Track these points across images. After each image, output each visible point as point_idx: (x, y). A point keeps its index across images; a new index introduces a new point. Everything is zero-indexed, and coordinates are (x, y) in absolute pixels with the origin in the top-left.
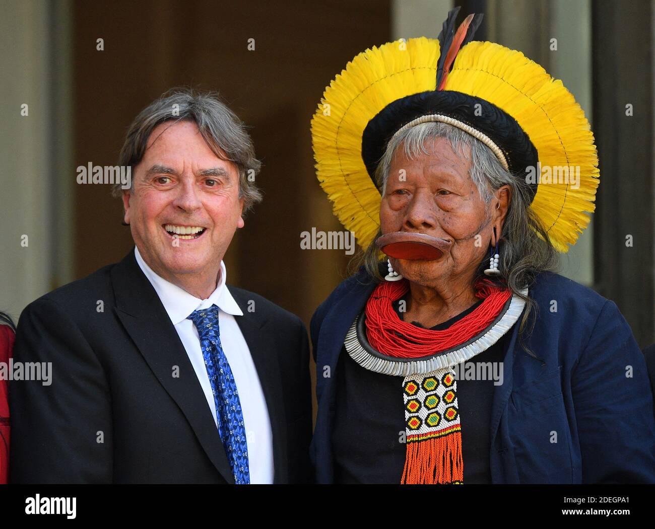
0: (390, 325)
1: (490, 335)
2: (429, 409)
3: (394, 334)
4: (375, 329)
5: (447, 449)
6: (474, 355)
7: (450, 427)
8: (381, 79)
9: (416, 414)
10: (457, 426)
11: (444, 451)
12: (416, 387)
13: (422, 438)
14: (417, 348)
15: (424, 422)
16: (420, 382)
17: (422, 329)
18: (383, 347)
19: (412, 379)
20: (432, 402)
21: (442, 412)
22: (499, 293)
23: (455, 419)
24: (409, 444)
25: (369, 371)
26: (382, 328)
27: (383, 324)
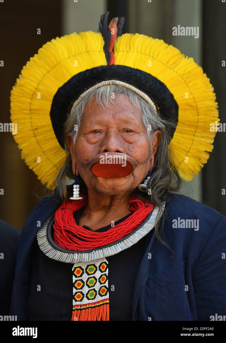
0: (68, 227)
1: (134, 237)
2: (89, 287)
3: (70, 234)
4: (59, 230)
5: (99, 315)
6: (121, 250)
7: (102, 300)
8: (66, 59)
9: (80, 290)
10: (106, 300)
11: (97, 317)
12: (82, 272)
13: (83, 307)
14: (84, 244)
15: (85, 296)
16: (84, 268)
17: (89, 231)
18: (62, 242)
19: (79, 266)
20: (91, 282)
21: (97, 290)
22: (144, 208)
23: (106, 295)
24: (74, 311)
25: (51, 259)
26: (63, 229)
27: (64, 226)
